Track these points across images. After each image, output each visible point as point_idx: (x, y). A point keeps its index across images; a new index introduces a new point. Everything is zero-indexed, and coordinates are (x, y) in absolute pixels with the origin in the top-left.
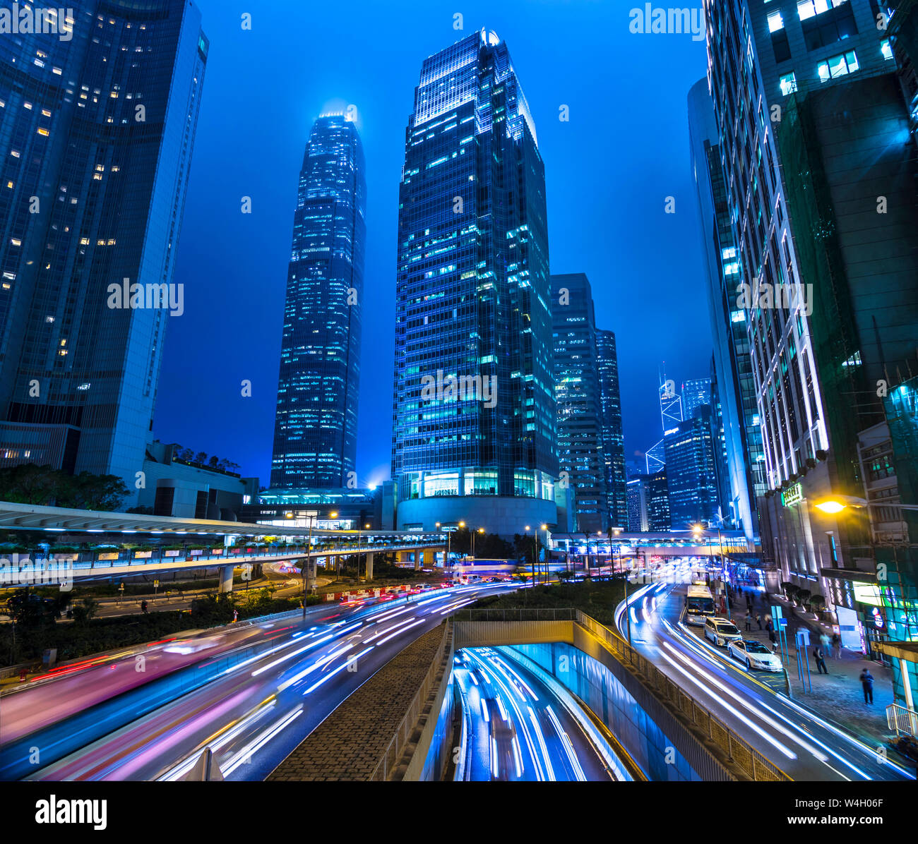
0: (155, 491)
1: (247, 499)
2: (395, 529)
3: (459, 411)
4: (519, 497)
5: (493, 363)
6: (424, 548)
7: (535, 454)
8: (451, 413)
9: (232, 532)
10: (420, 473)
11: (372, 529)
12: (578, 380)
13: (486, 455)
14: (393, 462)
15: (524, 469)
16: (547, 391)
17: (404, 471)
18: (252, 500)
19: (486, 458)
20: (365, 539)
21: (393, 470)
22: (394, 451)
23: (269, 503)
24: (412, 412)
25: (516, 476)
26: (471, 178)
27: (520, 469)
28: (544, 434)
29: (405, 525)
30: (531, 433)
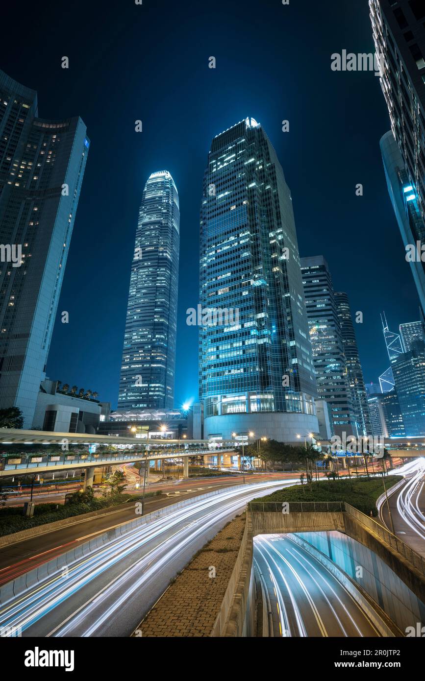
0: (44, 414)
1: (102, 418)
2: (202, 438)
3: (244, 352)
4: (290, 413)
5: (265, 317)
6: (223, 453)
7: (299, 381)
8: (238, 353)
9: (94, 442)
10: (219, 396)
11: (187, 439)
12: (325, 327)
13: (264, 382)
14: (200, 389)
15: (292, 392)
16: (304, 335)
17: (208, 395)
18: (106, 419)
19: (265, 385)
20: (183, 446)
21: (200, 394)
22: (200, 381)
23: (116, 420)
24: (212, 353)
25: (287, 397)
26: (244, 203)
27: (289, 391)
28: (305, 366)
29: (209, 435)
30: (296, 366)
